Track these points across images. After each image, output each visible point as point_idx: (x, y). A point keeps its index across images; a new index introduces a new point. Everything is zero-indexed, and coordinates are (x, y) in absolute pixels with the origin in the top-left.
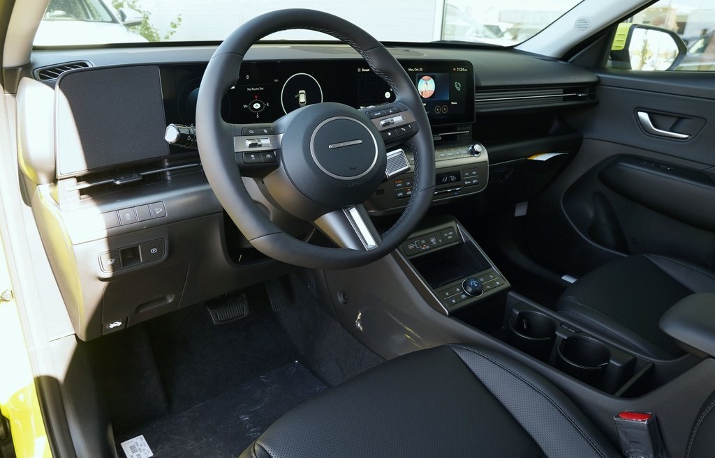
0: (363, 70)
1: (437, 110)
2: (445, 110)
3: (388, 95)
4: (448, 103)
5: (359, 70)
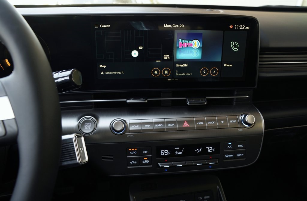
0: (102, 26)
1: (204, 72)
2: (215, 72)
3: (135, 54)
4: (220, 65)
5: (97, 26)
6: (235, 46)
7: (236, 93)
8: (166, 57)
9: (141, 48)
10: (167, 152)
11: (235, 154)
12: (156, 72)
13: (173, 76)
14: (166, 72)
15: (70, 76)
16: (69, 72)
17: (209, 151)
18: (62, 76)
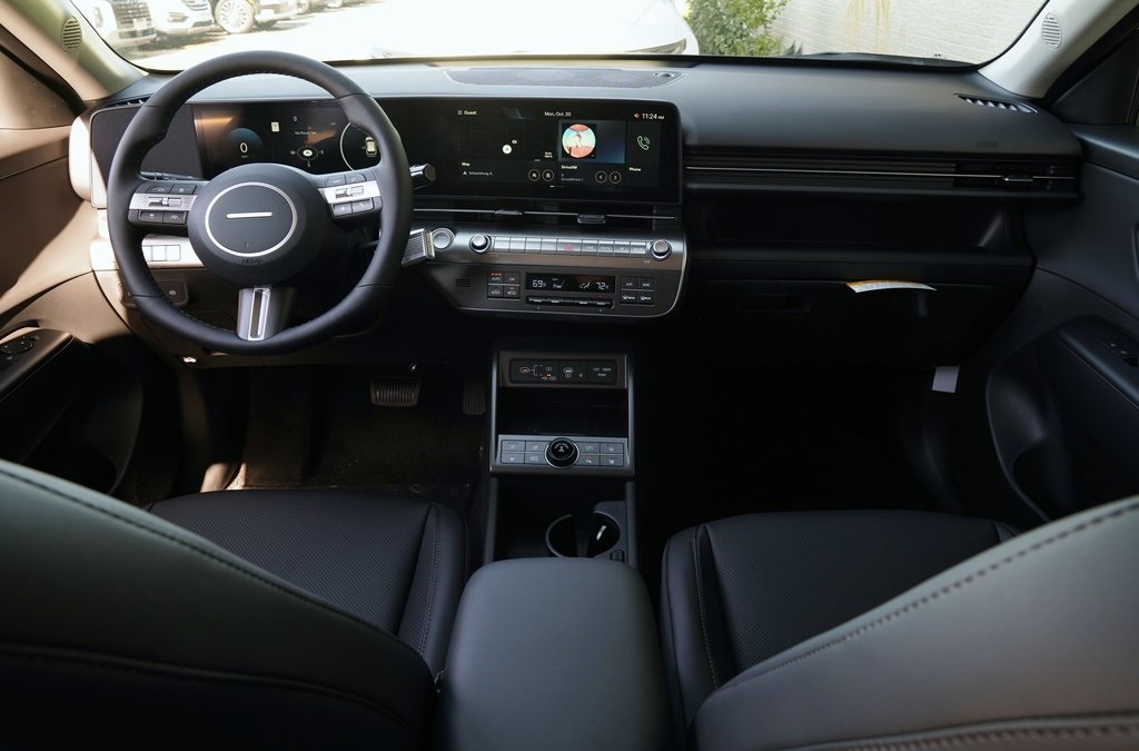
0: (466, 113)
1: (600, 178)
2: (616, 179)
3: (507, 149)
4: (623, 168)
5: (460, 112)
6: (644, 142)
7: (655, 212)
8: (548, 155)
9: (514, 142)
10: (541, 283)
11: (637, 295)
12: (534, 175)
13: (557, 180)
14: (548, 175)
15: (423, 170)
16: (423, 167)
17: (601, 288)
18: (416, 170)
